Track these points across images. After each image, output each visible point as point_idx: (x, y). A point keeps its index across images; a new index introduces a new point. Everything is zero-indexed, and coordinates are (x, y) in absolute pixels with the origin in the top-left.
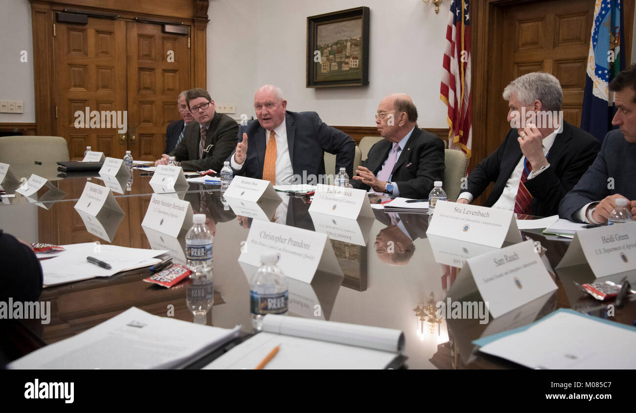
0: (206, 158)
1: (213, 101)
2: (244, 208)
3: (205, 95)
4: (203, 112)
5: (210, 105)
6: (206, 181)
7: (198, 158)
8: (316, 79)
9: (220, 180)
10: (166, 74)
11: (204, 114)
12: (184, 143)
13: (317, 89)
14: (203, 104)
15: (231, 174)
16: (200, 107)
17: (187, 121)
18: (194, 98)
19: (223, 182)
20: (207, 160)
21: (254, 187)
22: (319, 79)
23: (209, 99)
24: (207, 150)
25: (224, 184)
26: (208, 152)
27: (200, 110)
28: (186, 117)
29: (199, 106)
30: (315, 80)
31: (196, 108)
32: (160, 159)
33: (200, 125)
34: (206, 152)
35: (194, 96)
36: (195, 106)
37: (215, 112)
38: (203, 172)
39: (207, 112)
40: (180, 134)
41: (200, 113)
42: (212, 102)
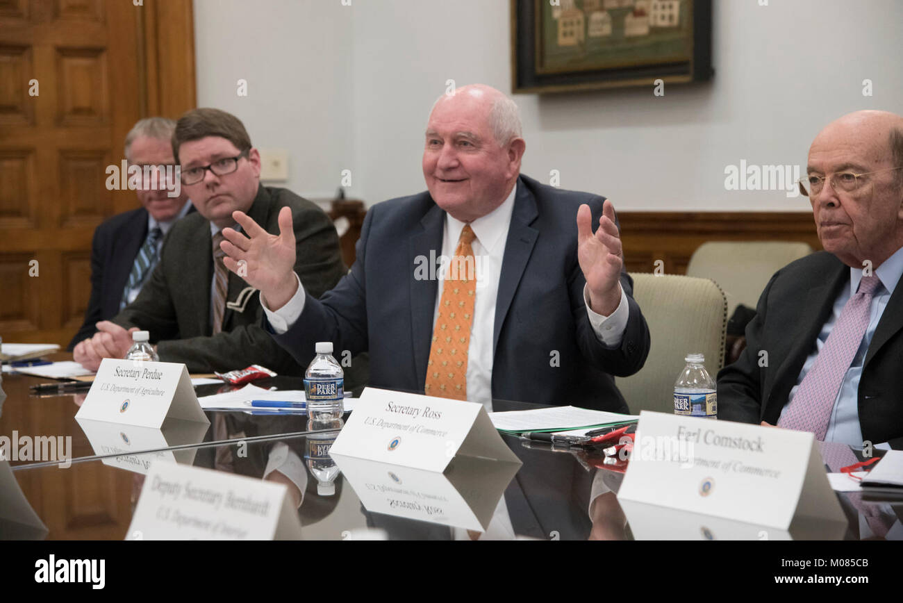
0: (239, 331)
1: (256, 152)
2: (400, 491)
3: (230, 133)
4: (217, 184)
5: (244, 163)
6: (255, 404)
7: (209, 331)
8: (542, 64)
9: (304, 400)
10: (70, 63)
11: (218, 190)
12: (162, 284)
13: (546, 99)
14: (220, 160)
15: (338, 383)
16: (209, 168)
17: (160, 213)
18: (194, 137)
19: (312, 407)
20: (242, 336)
21: (430, 423)
22: (552, 64)
23: (244, 144)
24: (238, 303)
25: (317, 413)
26: (241, 310)
27: (209, 176)
28: (154, 203)
29: (206, 164)
30: (539, 70)
31: (195, 168)
32: (91, 336)
33: (212, 224)
34: (233, 311)
35: (195, 132)
36: (194, 162)
37: (260, 186)
38: (233, 376)
39: (229, 185)
40: (136, 254)
41: (208, 187)
42: (254, 156)
